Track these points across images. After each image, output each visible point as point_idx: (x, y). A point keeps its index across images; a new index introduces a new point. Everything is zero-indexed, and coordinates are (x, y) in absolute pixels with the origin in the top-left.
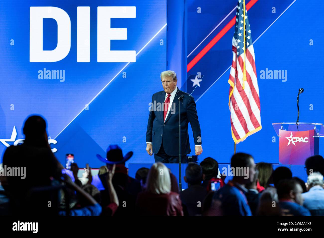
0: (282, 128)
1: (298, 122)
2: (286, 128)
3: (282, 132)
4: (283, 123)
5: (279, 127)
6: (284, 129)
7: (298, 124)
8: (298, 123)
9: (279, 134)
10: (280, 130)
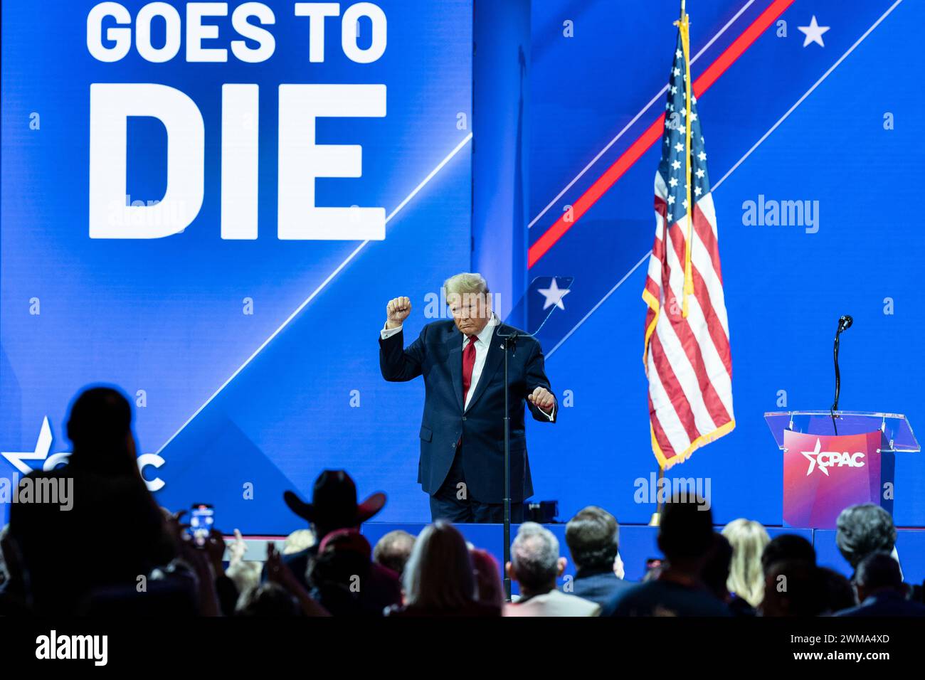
0: (791, 427)
1: (836, 408)
2: (803, 425)
3: (791, 438)
4: (795, 413)
5: (782, 424)
6: (796, 429)
7: (835, 416)
8: (836, 413)
9: (782, 443)
10: (785, 431)
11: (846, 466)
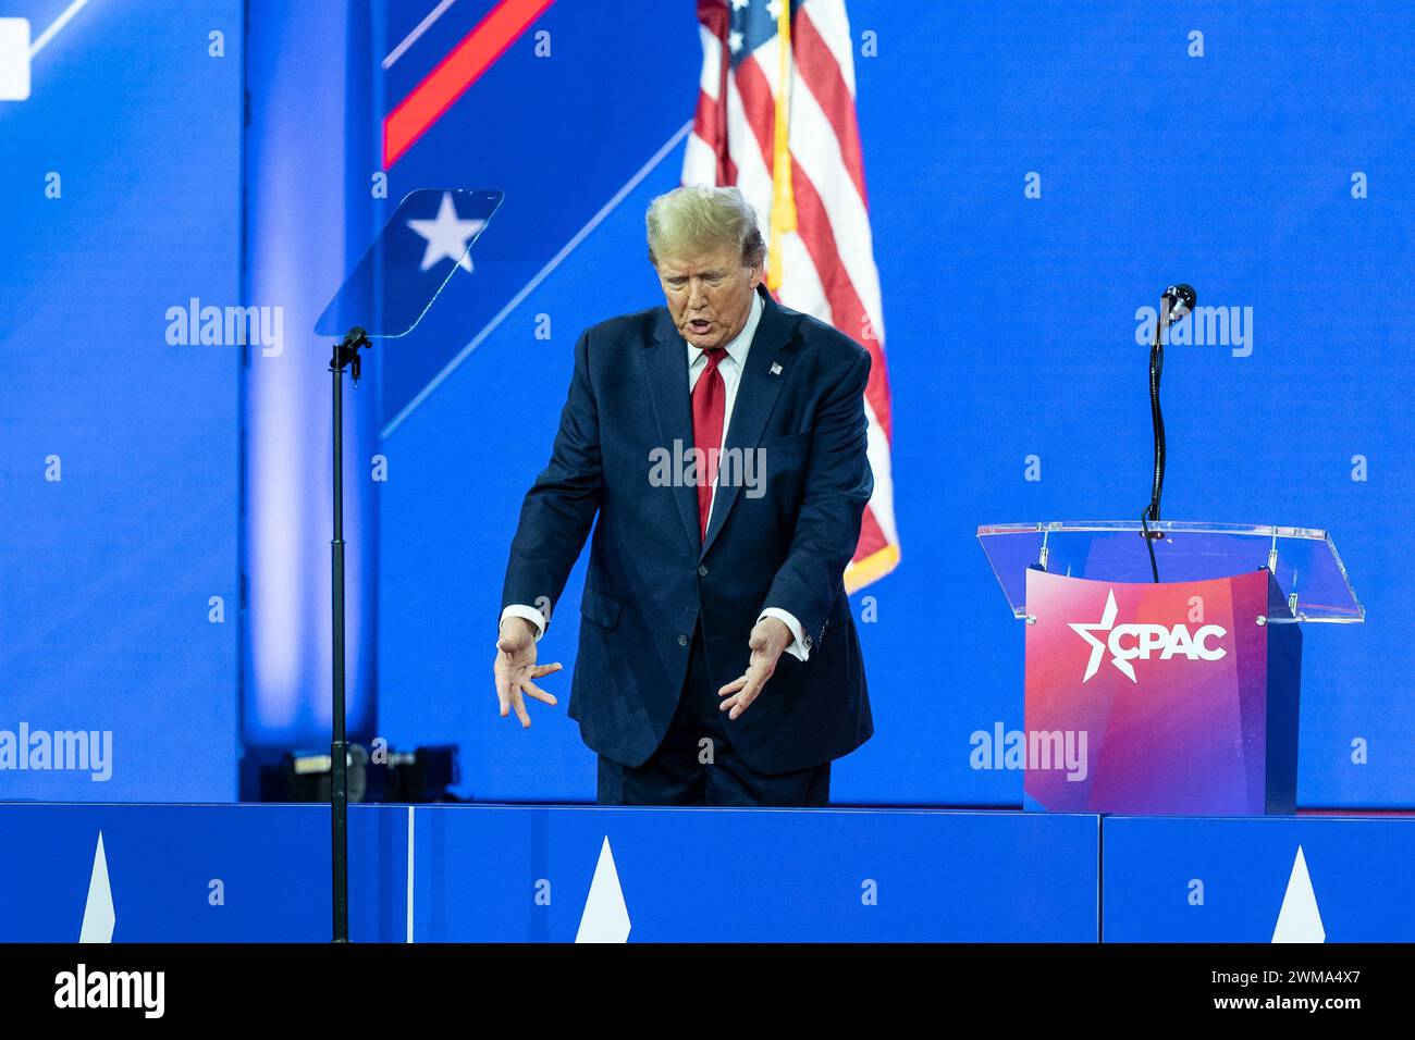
0: (1043, 561)
1: (1154, 516)
2: (1072, 557)
3: (1043, 589)
4: (1055, 527)
5: (1022, 555)
6: (1056, 568)
7: (1154, 535)
8: (1155, 526)
9: (1021, 601)
10: (1029, 571)
11: (1179, 658)
